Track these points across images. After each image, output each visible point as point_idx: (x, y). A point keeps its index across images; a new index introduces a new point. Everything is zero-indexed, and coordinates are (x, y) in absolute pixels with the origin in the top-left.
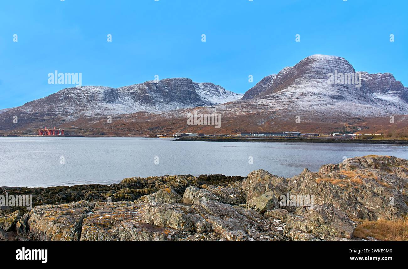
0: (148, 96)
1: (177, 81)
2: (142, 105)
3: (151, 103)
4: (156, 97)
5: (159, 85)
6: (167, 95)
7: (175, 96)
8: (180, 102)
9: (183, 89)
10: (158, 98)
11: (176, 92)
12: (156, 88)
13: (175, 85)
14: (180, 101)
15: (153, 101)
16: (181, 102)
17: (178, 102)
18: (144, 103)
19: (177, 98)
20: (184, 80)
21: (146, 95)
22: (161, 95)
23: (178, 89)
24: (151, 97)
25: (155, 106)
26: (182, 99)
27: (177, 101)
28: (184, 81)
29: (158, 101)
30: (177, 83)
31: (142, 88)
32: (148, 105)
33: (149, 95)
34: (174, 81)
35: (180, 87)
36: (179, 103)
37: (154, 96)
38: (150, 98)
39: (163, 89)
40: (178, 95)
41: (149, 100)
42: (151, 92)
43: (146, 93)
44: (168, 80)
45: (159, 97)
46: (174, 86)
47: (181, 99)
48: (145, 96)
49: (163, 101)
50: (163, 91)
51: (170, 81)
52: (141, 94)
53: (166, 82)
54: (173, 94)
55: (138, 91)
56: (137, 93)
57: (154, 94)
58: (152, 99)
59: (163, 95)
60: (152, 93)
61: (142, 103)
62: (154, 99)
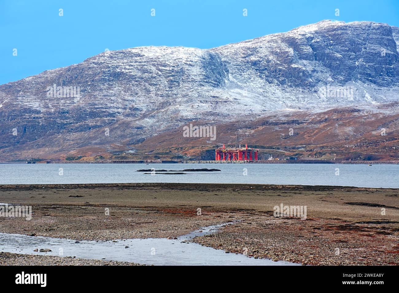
0: (298, 70)
1: (358, 32)
2: (287, 90)
3: (306, 85)
4: (314, 71)
5: (317, 42)
6: (339, 65)
7: (355, 67)
8: (367, 82)
9: (374, 49)
10: (319, 74)
11: (357, 58)
12: (311, 50)
13: (354, 42)
14: (368, 80)
15: (310, 80)
16: (371, 81)
17: (364, 82)
18: (291, 86)
19: (360, 73)
20: (374, 29)
21: (294, 66)
22: (325, 65)
23: (360, 50)
24: (303, 72)
25: (315, 92)
26: (373, 74)
27: (360, 79)
28: (374, 31)
29: (320, 81)
30: (358, 35)
31: (279, 51)
32: (301, 90)
33: (300, 67)
34: (349, 32)
35: (365, 44)
36: (366, 85)
37: (309, 68)
38: (301, 74)
39: (327, 51)
40: (362, 65)
41: (299, 78)
42: (300, 58)
43: (291, 62)
44: (335, 30)
45: (322, 72)
46: (352, 42)
47: (370, 75)
48: (290, 68)
49: (330, 79)
50: (329, 56)
51: (339, 32)
52: (277, 64)
53: (330, 35)
54: (349, 63)
55: (271, 58)
56: (268, 61)
57: (310, 63)
58: (307, 77)
59: (330, 66)
60: (305, 62)
61: (285, 86)
62: (311, 76)
